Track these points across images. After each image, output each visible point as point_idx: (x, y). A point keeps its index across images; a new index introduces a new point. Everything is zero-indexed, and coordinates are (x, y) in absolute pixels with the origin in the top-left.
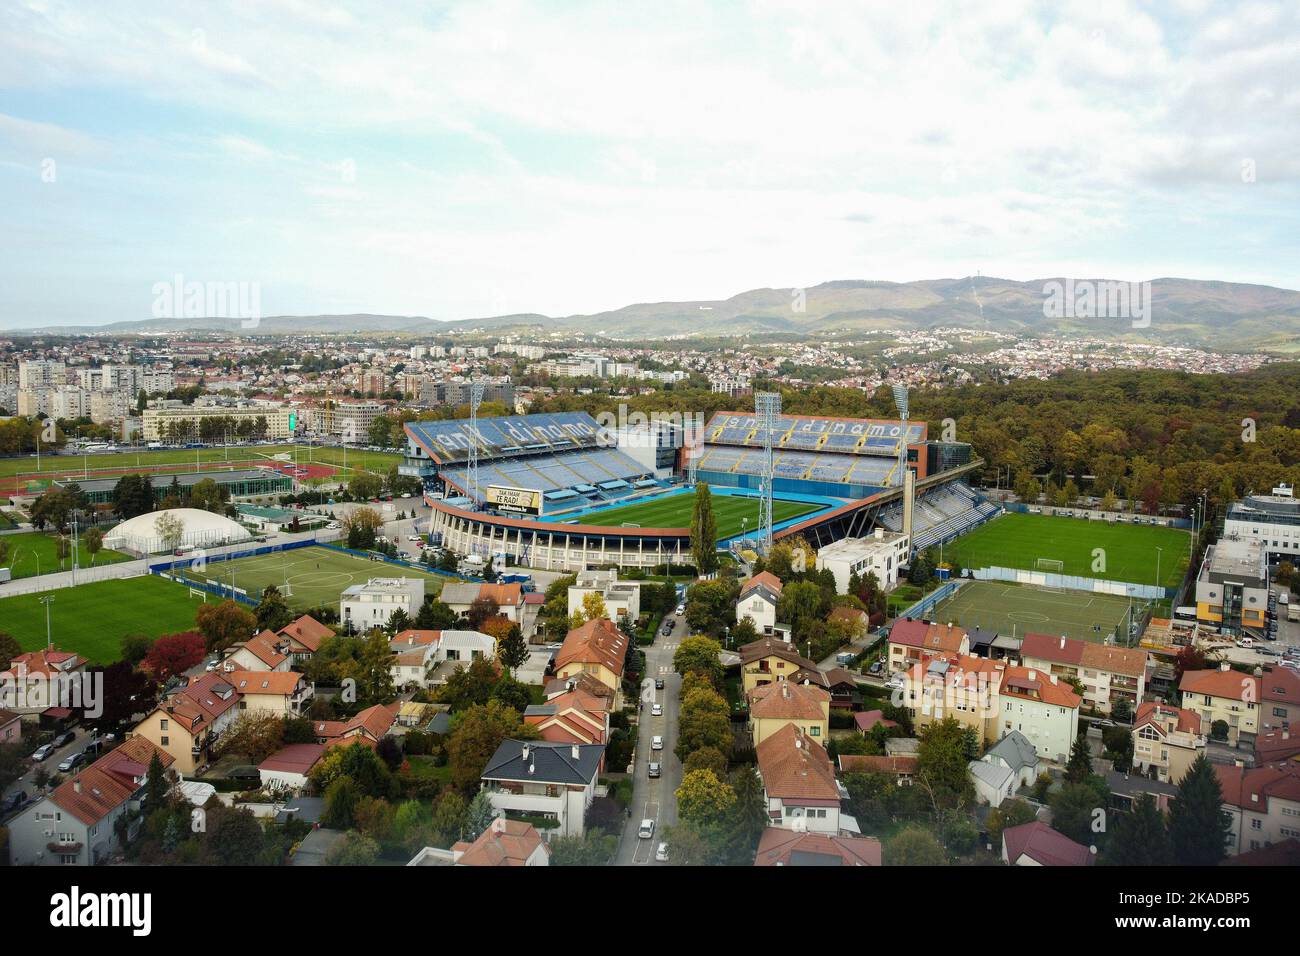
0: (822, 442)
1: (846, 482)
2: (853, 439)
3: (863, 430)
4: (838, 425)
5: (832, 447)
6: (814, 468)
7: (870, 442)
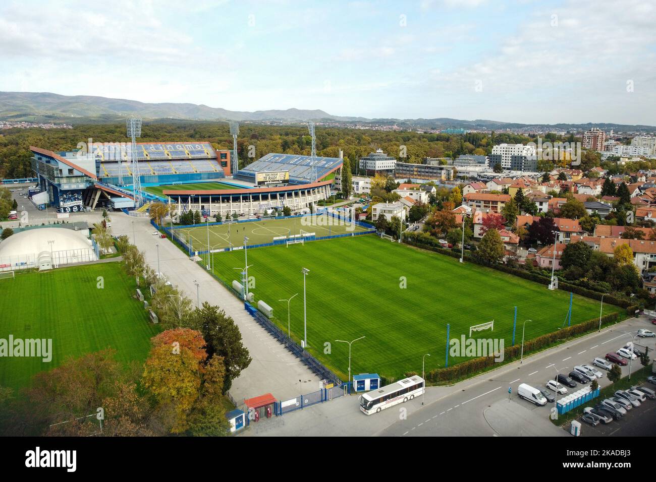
0: (168, 155)
1: (198, 172)
2: (182, 152)
3: (183, 147)
4: (168, 146)
5: (175, 157)
6: (175, 168)
7: (192, 152)
